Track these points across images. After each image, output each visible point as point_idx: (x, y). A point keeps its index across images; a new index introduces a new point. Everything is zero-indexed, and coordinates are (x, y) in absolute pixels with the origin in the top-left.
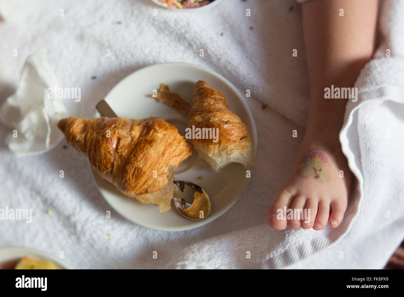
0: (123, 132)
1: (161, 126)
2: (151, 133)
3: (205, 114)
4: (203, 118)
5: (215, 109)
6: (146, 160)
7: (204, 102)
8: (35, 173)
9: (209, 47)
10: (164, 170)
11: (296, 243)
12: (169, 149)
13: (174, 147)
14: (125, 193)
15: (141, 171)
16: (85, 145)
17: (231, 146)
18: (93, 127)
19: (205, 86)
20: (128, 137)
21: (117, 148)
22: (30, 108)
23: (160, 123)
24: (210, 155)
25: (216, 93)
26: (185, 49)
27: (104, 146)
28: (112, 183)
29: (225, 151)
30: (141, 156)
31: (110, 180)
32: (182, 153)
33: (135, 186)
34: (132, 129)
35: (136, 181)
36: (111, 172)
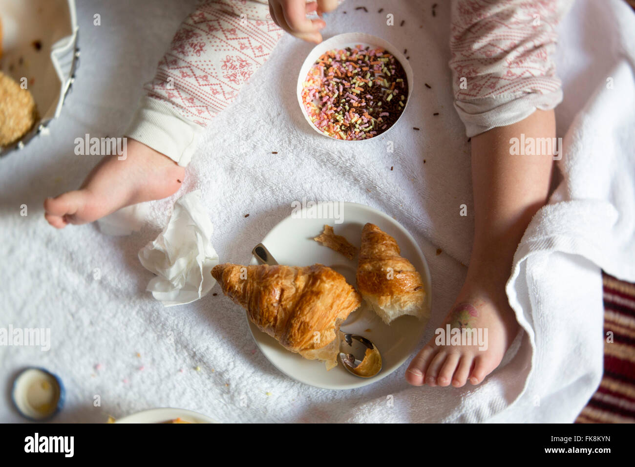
0: (287, 283)
1: (329, 276)
2: (318, 283)
3: (375, 262)
4: (373, 266)
5: (387, 256)
6: (313, 314)
7: (375, 248)
8: (181, 324)
9: (378, 184)
10: (332, 324)
11: (472, 406)
12: (338, 301)
13: (342, 299)
14: (288, 348)
15: (308, 325)
16: (244, 296)
17: (405, 298)
18: (253, 275)
19: (375, 229)
20: (292, 288)
21: (280, 301)
22: (178, 253)
23: (327, 272)
24: (381, 308)
25: (387, 238)
26: (350, 184)
27: (266, 297)
28: (274, 337)
29: (398, 303)
30: (308, 309)
31: (272, 334)
32: (351, 304)
33: (301, 341)
34: (296, 279)
35: (301, 336)
36: (274, 326)
